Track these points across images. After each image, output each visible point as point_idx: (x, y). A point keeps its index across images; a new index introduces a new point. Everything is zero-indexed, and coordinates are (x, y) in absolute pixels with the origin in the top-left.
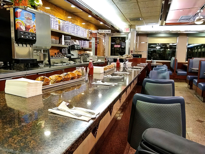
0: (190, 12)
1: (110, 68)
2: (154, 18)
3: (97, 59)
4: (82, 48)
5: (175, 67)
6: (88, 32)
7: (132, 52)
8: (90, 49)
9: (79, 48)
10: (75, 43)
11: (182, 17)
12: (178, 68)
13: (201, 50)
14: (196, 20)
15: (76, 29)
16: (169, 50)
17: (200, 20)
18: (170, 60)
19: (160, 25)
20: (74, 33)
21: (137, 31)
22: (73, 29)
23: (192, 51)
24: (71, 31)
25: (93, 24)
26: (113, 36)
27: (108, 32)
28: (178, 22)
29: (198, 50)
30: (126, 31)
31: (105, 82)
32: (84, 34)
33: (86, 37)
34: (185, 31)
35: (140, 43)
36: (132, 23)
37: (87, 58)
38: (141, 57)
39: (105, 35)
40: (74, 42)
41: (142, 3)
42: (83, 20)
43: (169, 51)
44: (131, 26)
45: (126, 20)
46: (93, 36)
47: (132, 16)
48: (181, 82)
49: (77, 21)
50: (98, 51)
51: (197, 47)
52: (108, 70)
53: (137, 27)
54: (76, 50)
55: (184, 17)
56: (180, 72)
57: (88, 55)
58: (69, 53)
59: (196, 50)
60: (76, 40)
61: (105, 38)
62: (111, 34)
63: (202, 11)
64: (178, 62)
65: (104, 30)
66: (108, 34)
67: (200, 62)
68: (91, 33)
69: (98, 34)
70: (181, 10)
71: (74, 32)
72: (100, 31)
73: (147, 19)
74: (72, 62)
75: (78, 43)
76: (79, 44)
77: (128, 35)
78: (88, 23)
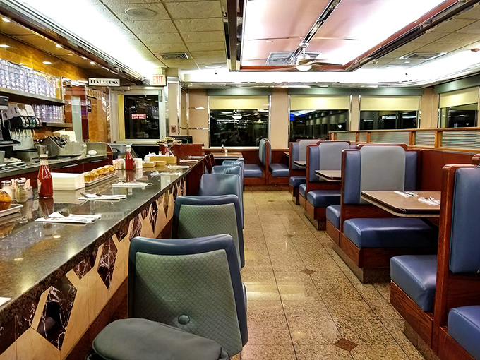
0: (285, 45)
1: (105, 175)
2: (215, 54)
3: (85, 150)
4: (44, 124)
5: (267, 160)
6: (61, 85)
7: (173, 129)
8: (68, 125)
9: (33, 123)
10: (22, 113)
11: (273, 54)
12: (273, 162)
13: (321, 121)
14: (297, 62)
15: (21, 77)
16: (260, 121)
17: (304, 62)
18: (258, 145)
19: (230, 71)
20: (16, 87)
21: (182, 83)
22: (13, 78)
23: (305, 123)
24: (8, 82)
25: (71, 64)
26: (128, 93)
27: (114, 85)
28: (267, 64)
29: (315, 122)
30: (155, 81)
31: (71, 215)
32: (47, 89)
33: (52, 97)
34: (283, 84)
35: (192, 108)
36: (169, 64)
37: (58, 149)
38: (191, 142)
39: (107, 90)
40: (19, 110)
41: (181, 21)
42: (44, 54)
43: (261, 124)
44: (167, 71)
45: (153, 56)
46: (75, 93)
47: (165, 49)
48: (281, 190)
49: (26, 56)
50: (91, 129)
51: (312, 114)
52: (96, 179)
53: (181, 74)
54: (25, 129)
55: (276, 54)
56: (279, 170)
57: (62, 141)
58: (7, 137)
59: (312, 121)
60: (26, 106)
61: (107, 98)
62: (122, 88)
63: (308, 44)
64: (272, 148)
65: (102, 80)
66: (115, 88)
67: (309, 148)
68: (68, 86)
69: (87, 88)
70: (268, 41)
71: (18, 85)
72: (94, 81)
73: (201, 55)
74: (15, 161)
75: (30, 113)
76: (33, 115)
77: (162, 90)
78: (57, 62)
